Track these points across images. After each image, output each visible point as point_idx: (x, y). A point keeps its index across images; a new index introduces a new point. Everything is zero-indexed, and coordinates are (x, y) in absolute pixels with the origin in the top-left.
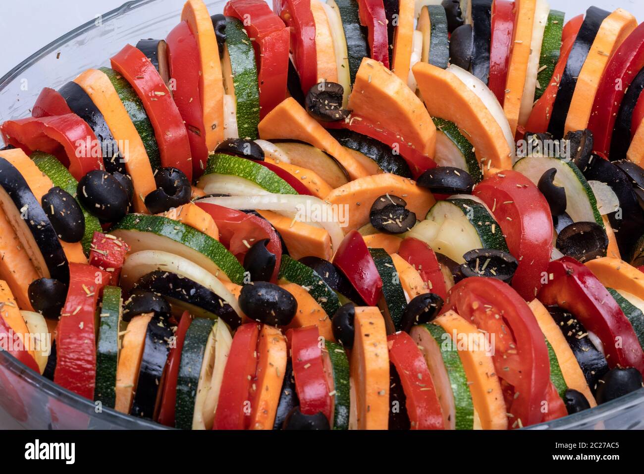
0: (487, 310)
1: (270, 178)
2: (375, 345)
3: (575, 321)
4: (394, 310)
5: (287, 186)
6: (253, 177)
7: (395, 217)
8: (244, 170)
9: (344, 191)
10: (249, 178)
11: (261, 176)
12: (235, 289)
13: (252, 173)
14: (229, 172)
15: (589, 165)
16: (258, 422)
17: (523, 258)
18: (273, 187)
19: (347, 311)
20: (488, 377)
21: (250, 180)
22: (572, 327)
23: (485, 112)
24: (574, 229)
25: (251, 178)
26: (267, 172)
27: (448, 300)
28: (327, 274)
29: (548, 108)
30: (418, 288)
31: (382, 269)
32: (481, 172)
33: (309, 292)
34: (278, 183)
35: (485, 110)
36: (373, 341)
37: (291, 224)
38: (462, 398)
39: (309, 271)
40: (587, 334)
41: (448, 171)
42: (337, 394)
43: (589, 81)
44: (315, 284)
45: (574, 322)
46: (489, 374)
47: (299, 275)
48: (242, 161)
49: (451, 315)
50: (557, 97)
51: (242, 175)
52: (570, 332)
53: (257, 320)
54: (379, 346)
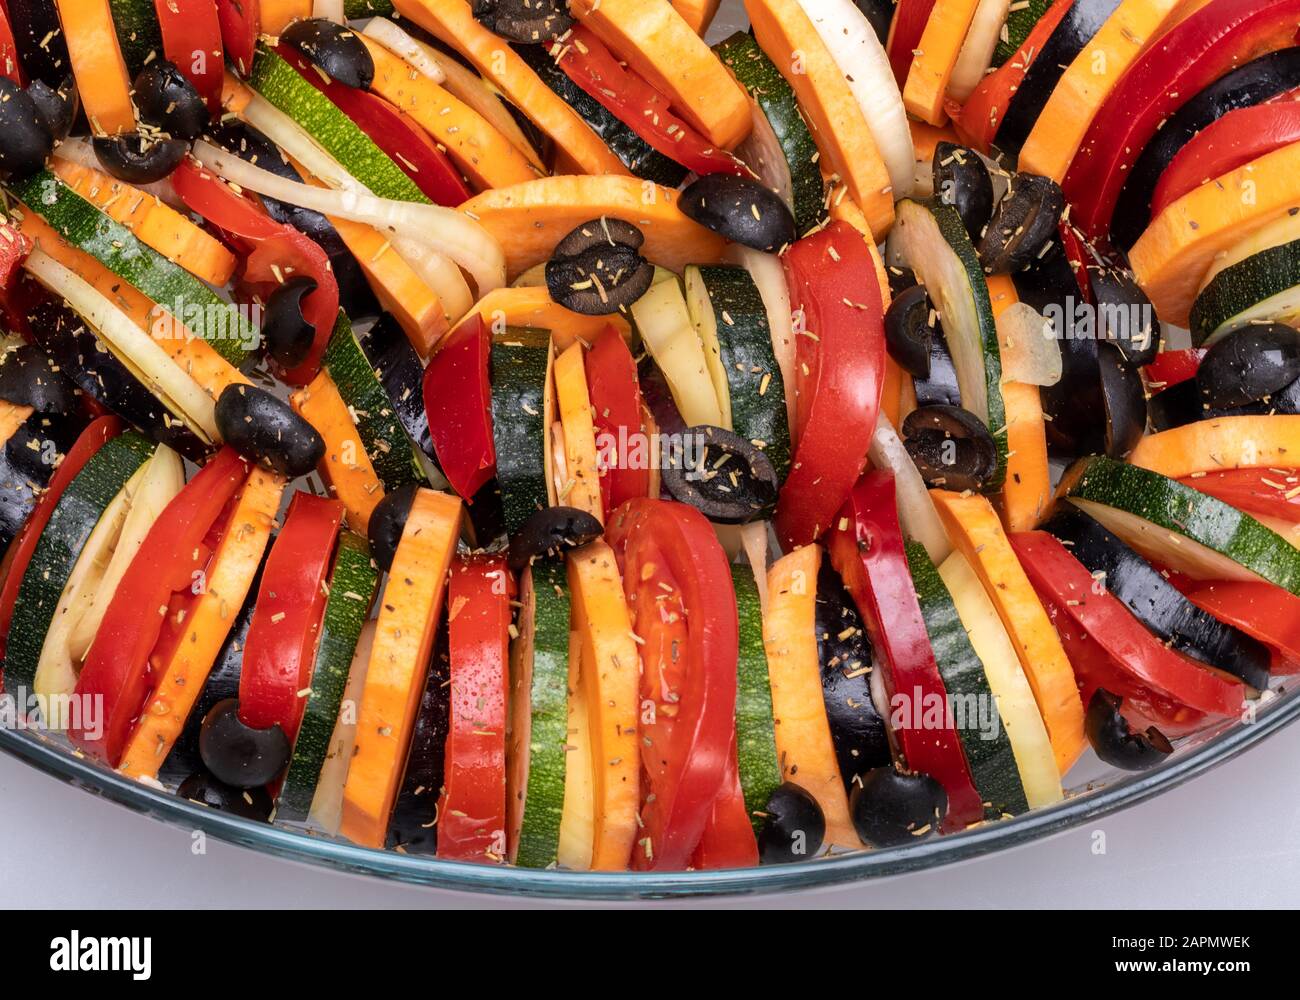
0: (658, 598)
1: (358, 147)
2: (396, 634)
3: (859, 633)
4: (514, 506)
5: (391, 168)
6: (324, 136)
7: (607, 269)
8: (312, 113)
9: (509, 199)
10: (317, 135)
11: (339, 139)
12: (222, 373)
13: (324, 126)
14: (284, 107)
15: (1035, 262)
16: (162, 699)
17: (801, 467)
18: (362, 165)
19: (393, 517)
20: (619, 733)
21: (318, 140)
22: (848, 644)
23: (846, 103)
24: (936, 420)
25: (320, 135)
26: (353, 134)
27: (620, 519)
28: (407, 392)
29: (994, 109)
30: (584, 461)
31: (514, 415)
32: (824, 204)
33: (357, 427)
34: (373, 158)
35: (847, 96)
36: (397, 624)
37: (375, 254)
38: (545, 773)
39: (369, 381)
40: (870, 669)
41: (738, 203)
42: (313, 696)
43: (1081, 93)
44: (375, 410)
45: (854, 634)
46: (624, 728)
47: (352, 379)
48: (312, 93)
49: (606, 565)
50: (1018, 91)
51: (304, 124)
52: (835, 658)
53: (241, 457)
54: (405, 639)
